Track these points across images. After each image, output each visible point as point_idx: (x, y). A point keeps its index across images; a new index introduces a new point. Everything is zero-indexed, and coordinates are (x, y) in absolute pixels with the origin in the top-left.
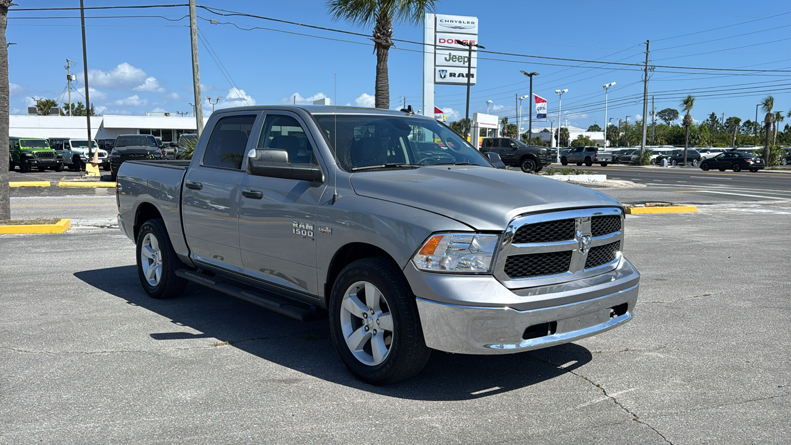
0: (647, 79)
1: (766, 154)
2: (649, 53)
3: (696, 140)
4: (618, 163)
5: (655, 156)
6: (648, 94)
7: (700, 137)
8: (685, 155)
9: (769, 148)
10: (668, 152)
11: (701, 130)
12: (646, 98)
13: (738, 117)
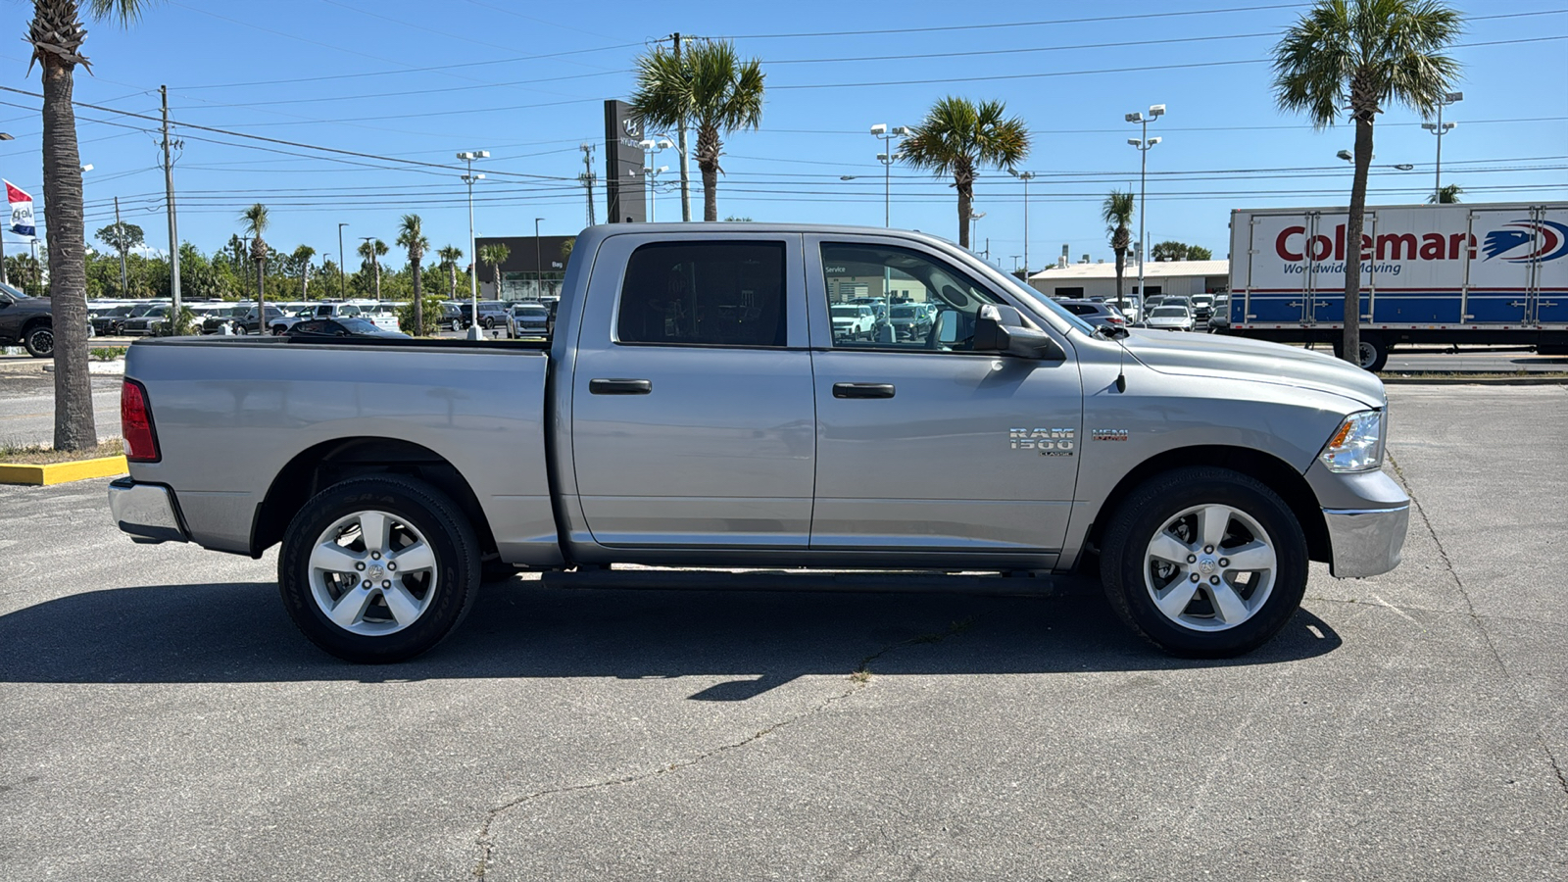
0: (171, 163)
1: (419, 314)
2: (168, 111)
3: (211, 287)
4: (116, 335)
5: (200, 320)
6: (176, 195)
7: (217, 282)
8: (260, 318)
9: (420, 304)
10: (221, 310)
11: (216, 267)
12: (172, 203)
13: (308, 245)
